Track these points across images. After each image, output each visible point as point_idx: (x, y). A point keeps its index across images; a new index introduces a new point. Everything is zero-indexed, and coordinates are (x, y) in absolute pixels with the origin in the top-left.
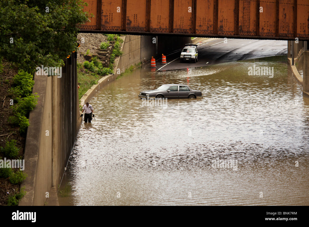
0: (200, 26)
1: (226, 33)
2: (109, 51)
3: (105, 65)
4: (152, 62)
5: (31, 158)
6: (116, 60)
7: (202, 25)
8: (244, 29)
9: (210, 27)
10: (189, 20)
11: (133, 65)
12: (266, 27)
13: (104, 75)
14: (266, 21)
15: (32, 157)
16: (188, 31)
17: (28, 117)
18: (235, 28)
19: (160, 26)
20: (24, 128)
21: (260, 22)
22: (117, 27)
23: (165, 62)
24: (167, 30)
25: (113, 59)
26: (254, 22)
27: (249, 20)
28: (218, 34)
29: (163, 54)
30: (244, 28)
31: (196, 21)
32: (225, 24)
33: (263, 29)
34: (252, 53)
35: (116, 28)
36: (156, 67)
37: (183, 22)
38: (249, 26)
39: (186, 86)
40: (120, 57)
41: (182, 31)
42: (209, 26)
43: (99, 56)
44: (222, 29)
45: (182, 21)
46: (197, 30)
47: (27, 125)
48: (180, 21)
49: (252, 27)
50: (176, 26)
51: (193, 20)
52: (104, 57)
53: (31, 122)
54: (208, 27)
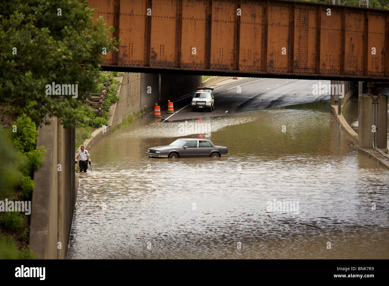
0: (245, 60)
1: (277, 70)
2: (103, 96)
3: (98, 114)
4: (155, 110)
5: (40, 232)
6: (112, 107)
7: (247, 59)
8: (300, 65)
9: (257, 63)
10: (231, 53)
11: (132, 114)
12: (328, 62)
13: (98, 126)
14: (328, 55)
15: (41, 230)
16: (229, 67)
17: (32, 179)
18: (288, 64)
19: (194, 60)
20: (29, 192)
21: (321, 56)
22: (140, 61)
23: (172, 111)
24: (203, 65)
25: (108, 107)
26: (313, 56)
27: (306, 53)
28: (268, 72)
29: (169, 101)
30: (300, 63)
31: (240, 54)
32: (277, 58)
33: (324, 64)
34: (283, 99)
35: (137, 63)
36: (160, 117)
37: (223, 56)
38: (306, 61)
39: (208, 141)
40: (116, 103)
41: (222, 67)
42: (255, 60)
43: (91, 102)
44: (272, 64)
45: (221, 54)
46: (241, 65)
47: (31, 187)
48: (219, 54)
49: (310, 63)
50: (214, 60)
51: (235, 52)
52: (96, 104)
53: (36, 184)
54: (255, 62)
